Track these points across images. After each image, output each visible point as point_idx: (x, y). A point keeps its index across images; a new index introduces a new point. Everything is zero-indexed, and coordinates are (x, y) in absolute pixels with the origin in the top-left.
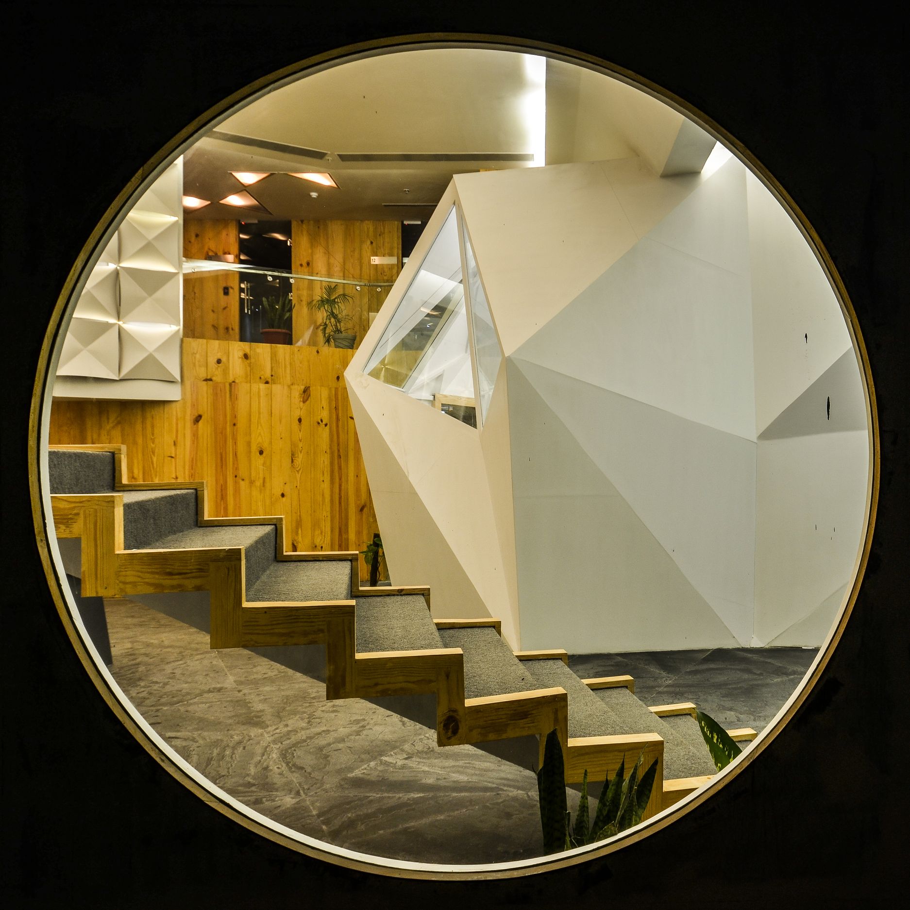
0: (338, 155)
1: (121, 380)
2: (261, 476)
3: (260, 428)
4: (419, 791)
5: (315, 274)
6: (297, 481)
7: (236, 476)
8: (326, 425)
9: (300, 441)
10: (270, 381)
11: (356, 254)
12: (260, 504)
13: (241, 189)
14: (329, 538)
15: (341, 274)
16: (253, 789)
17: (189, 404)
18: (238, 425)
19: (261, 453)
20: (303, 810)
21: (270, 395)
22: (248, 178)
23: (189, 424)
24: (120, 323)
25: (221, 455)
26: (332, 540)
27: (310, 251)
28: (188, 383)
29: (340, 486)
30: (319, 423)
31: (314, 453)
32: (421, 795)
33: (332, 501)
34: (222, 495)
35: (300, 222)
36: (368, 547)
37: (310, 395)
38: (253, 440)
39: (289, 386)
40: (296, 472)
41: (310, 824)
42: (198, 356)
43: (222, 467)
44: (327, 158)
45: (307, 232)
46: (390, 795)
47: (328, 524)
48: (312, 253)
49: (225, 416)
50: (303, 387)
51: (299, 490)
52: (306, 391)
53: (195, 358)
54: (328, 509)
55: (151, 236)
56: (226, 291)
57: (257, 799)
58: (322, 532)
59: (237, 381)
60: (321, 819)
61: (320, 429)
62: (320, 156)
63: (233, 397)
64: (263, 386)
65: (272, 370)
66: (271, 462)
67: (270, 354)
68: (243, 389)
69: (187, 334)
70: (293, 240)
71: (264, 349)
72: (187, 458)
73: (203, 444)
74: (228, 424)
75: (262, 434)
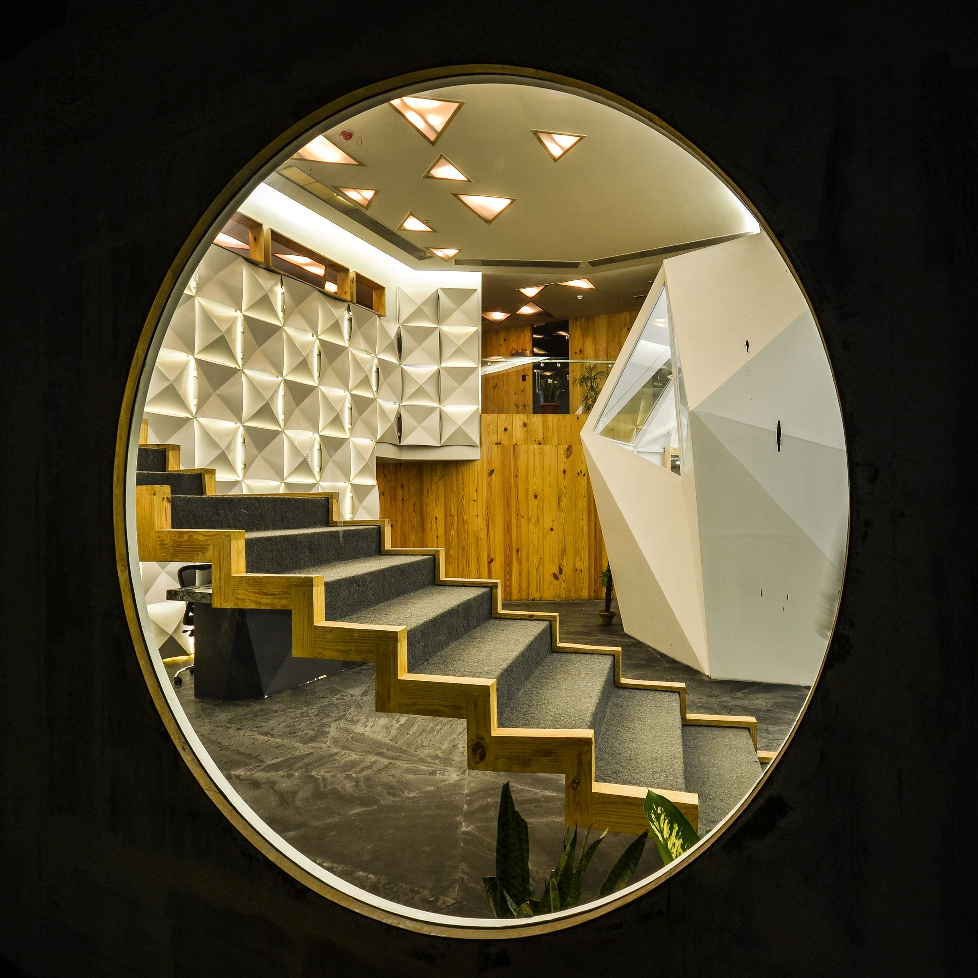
0: (589, 262)
1: (441, 446)
2: (536, 514)
3: (535, 478)
4: (554, 790)
5: (585, 359)
6: (562, 518)
7: (518, 515)
8: (584, 475)
9: (565, 488)
10: (542, 442)
11: (616, 339)
12: (535, 536)
13: (527, 301)
14: (587, 564)
15: (605, 356)
16: (437, 761)
17: (485, 462)
18: (519, 477)
19: (536, 497)
20: (459, 787)
21: (542, 453)
22: (531, 292)
23: (485, 476)
24: (441, 406)
25: (508, 499)
26: (589, 565)
27: (582, 341)
28: (484, 446)
30: (579, 474)
31: (576, 497)
32: (555, 794)
34: (508, 529)
35: (575, 320)
37: (571, 453)
38: (530, 488)
39: (556, 446)
40: (562, 512)
41: (458, 800)
42: (491, 426)
43: (508, 508)
44: (581, 266)
45: (580, 327)
46: (530, 789)
47: (587, 554)
48: (584, 343)
49: (511, 470)
50: (567, 446)
51: (564, 526)
52: (569, 449)
53: (489, 427)
54: (587, 541)
55: (459, 343)
56: (524, 376)
57: (433, 771)
58: (581, 559)
59: (518, 444)
60: (468, 798)
61: (580, 478)
62: (575, 265)
63: (516, 455)
64: (537, 447)
65: (543, 434)
66: (543, 505)
67: (542, 422)
68: (522, 449)
69: (485, 410)
70: (571, 336)
71: (537, 419)
72: (484, 501)
73: (495, 491)
74: (512, 476)
75: (536, 483)
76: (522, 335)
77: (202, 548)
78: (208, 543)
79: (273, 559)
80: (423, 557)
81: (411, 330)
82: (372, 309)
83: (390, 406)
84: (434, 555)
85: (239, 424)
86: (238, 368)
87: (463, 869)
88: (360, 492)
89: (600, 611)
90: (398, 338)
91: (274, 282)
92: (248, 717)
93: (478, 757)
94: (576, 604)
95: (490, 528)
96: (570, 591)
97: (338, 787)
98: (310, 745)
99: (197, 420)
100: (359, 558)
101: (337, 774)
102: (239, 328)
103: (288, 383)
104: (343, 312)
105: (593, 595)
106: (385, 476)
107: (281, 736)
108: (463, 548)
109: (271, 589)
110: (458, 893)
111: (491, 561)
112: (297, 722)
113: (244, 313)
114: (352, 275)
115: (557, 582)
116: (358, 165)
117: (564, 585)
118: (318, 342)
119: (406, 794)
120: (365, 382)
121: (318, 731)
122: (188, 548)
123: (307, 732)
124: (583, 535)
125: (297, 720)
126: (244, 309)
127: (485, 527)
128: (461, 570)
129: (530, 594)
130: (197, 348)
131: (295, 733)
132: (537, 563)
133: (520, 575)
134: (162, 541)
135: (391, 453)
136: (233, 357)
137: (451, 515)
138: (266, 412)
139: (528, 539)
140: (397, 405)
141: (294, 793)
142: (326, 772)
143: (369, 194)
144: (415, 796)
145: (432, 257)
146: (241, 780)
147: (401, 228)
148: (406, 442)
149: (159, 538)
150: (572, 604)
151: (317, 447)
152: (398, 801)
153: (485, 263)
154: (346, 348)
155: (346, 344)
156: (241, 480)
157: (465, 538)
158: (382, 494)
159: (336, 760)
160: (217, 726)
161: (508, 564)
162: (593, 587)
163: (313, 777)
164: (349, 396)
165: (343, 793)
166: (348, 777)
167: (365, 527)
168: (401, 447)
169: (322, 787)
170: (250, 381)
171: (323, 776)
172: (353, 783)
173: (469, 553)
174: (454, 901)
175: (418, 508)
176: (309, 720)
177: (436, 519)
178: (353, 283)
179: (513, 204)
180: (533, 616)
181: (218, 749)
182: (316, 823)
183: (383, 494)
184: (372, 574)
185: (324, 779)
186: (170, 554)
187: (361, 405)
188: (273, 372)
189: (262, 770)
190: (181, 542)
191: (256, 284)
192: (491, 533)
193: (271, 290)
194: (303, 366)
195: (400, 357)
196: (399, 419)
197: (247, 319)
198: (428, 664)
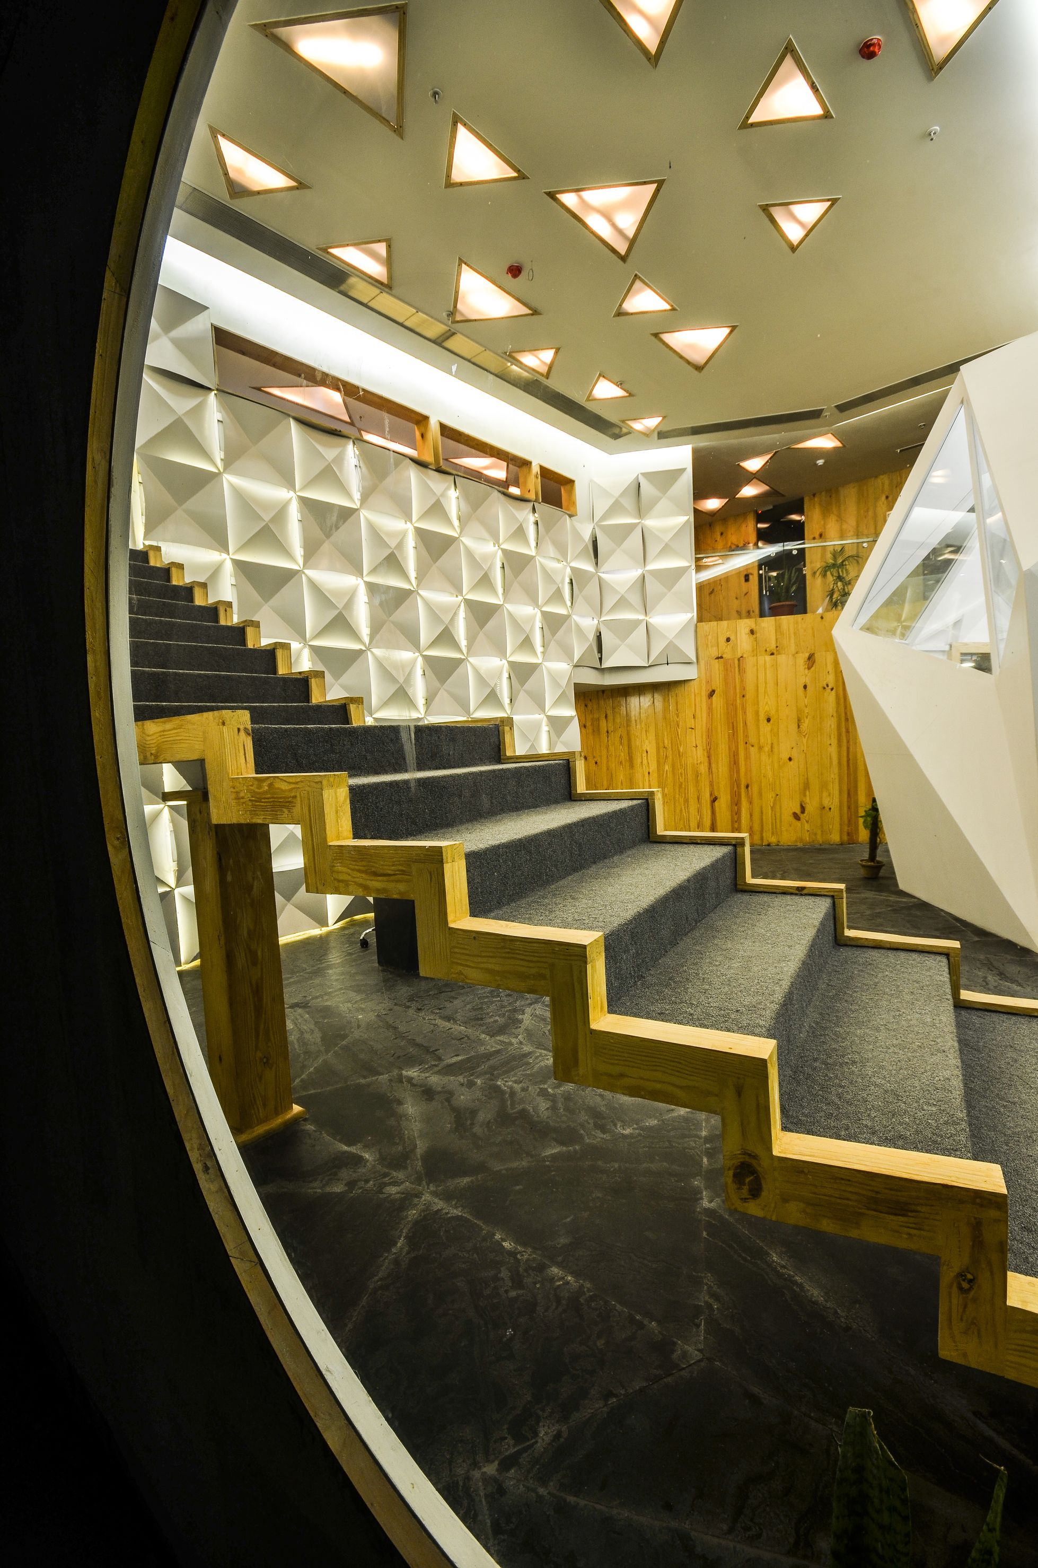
0: (836, 406)
1: (650, 666)
2: (769, 742)
3: (766, 697)
5: (827, 541)
6: (804, 746)
7: (746, 743)
8: (832, 689)
9: (806, 707)
10: (775, 652)
11: (871, 513)
12: (768, 768)
13: (750, 477)
17: (704, 682)
18: (747, 696)
19: (769, 720)
21: (775, 666)
22: (754, 464)
23: (704, 698)
24: (647, 618)
25: (733, 723)
26: (841, 802)
27: (822, 522)
28: (702, 663)
29: (848, 748)
30: (824, 688)
31: (821, 718)
33: (840, 763)
34: (735, 760)
35: (812, 497)
36: (865, 811)
37: (814, 662)
38: (761, 709)
39: (794, 655)
40: (803, 737)
41: (693, 1148)
42: (710, 637)
43: (734, 735)
44: (824, 414)
45: (820, 504)
47: (837, 787)
48: (825, 524)
49: (735, 688)
50: (807, 655)
51: (806, 754)
52: (811, 658)
53: (707, 639)
55: (667, 538)
56: (747, 578)
58: (829, 795)
59: (744, 656)
60: (708, 1145)
61: (826, 694)
62: (816, 414)
63: (741, 671)
64: (768, 658)
65: (777, 642)
66: (778, 729)
67: (774, 627)
68: (750, 663)
69: (700, 619)
70: (807, 518)
71: (768, 624)
72: (704, 728)
73: (717, 716)
74: (738, 696)
75: (769, 703)
76: (744, 526)
77: (287, 802)
78: (293, 794)
79: (402, 815)
80: (631, 803)
81: (608, 530)
82: (562, 508)
83: (588, 623)
84: (647, 799)
85: (417, 654)
86: (412, 589)
87: (710, 1287)
88: (558, 725)
89: (862, 861)
90: (593, 541)
91: (447, 484)
92: (431, 993)
93: (745, 1189)
94: (825, 849)
95: (713, 761)
96: (816, 834)
97: (529, 1108)
98: (498, 1038)
99: (371, 652)
100: (539, 806)
101: (528, 1087)
102: (411, 542)
103: (470, 604)
104: (527, 514)
105: (845, 838)
106: (586, 706)
107: (465, 1023)
108: (680, 786)
109: (382, 865)
110: (704, 1338)
111: (714, 800)
112: (486, 1003)
113: (415, 525)
114: (535, 469)
115: (798, 824)
116: (532, 315)
117: (807, 827)
118: (500, 552)
119: (620, 1130)
120: (557, 596)
121: (510, 1018)
122: (269, 802)
123: (497, 1018)
124: (831, 763)
125: (486, 1000)
126: (414, 518)
127: (706, 759)
128: (678, 811)
129: (765, 838)
130: (366, 569)
131: (482, 1019)
132: (772, 800)
133: (751, 816)
134: (237, 792)
135: (591, 678)
136: (406, 577)
137: (664, 747)
138: (446, 637)
139: (760, 772)
140: (596, 622)
141: (473, 1113)
142: (515, 1082)
143: (547, 356)
144: (632, 1134)
145: (630, 433)
146: (413, 1085)
147: (590, 398)
148: (607, 664)
149: (234, 788)
150: (820, 849)
151: (506, 675)
152: (608, 1140)
153: (697, 431)
154: (532, 558)
155: (532, 552)
156: (423, 717)
157: (681, 774)
158: (583, 726)
159: (529, 1064)
160: (396, 1004)
161: (736, 803)
162: (846, 828)
163: (499, 1087)
164: (539, 615)
165: (535, 1118)
166: (543, 1093)
167: (547, 762)
168: (602, 671)
169: (509, 1106)
170: (427, 603)
171: (511, 1088)
172: (549, 1104)
173: (688, 790)
174: (700, 1356)
175: (625, 741)
176: (499, 1001)
177: (647, 752)
178: (537, 478)
179: (734, 333)
180: (803, 888)
181: (394, 1037)
182: (497, 1167)
183: (585, 727)
184: (550, 833)
185: (513, 1093)
186: (248, 812)
187: (553, 623)
188: (453, 592)
189: (439, 1072)
190: (259, 793)
191: (426, 490)
192: (713, 766)
193: (443, 494)
194: (485, 581)
195: (597, 564)
196: (599, 638)
197: (420, 532)
198: (643, 984)
